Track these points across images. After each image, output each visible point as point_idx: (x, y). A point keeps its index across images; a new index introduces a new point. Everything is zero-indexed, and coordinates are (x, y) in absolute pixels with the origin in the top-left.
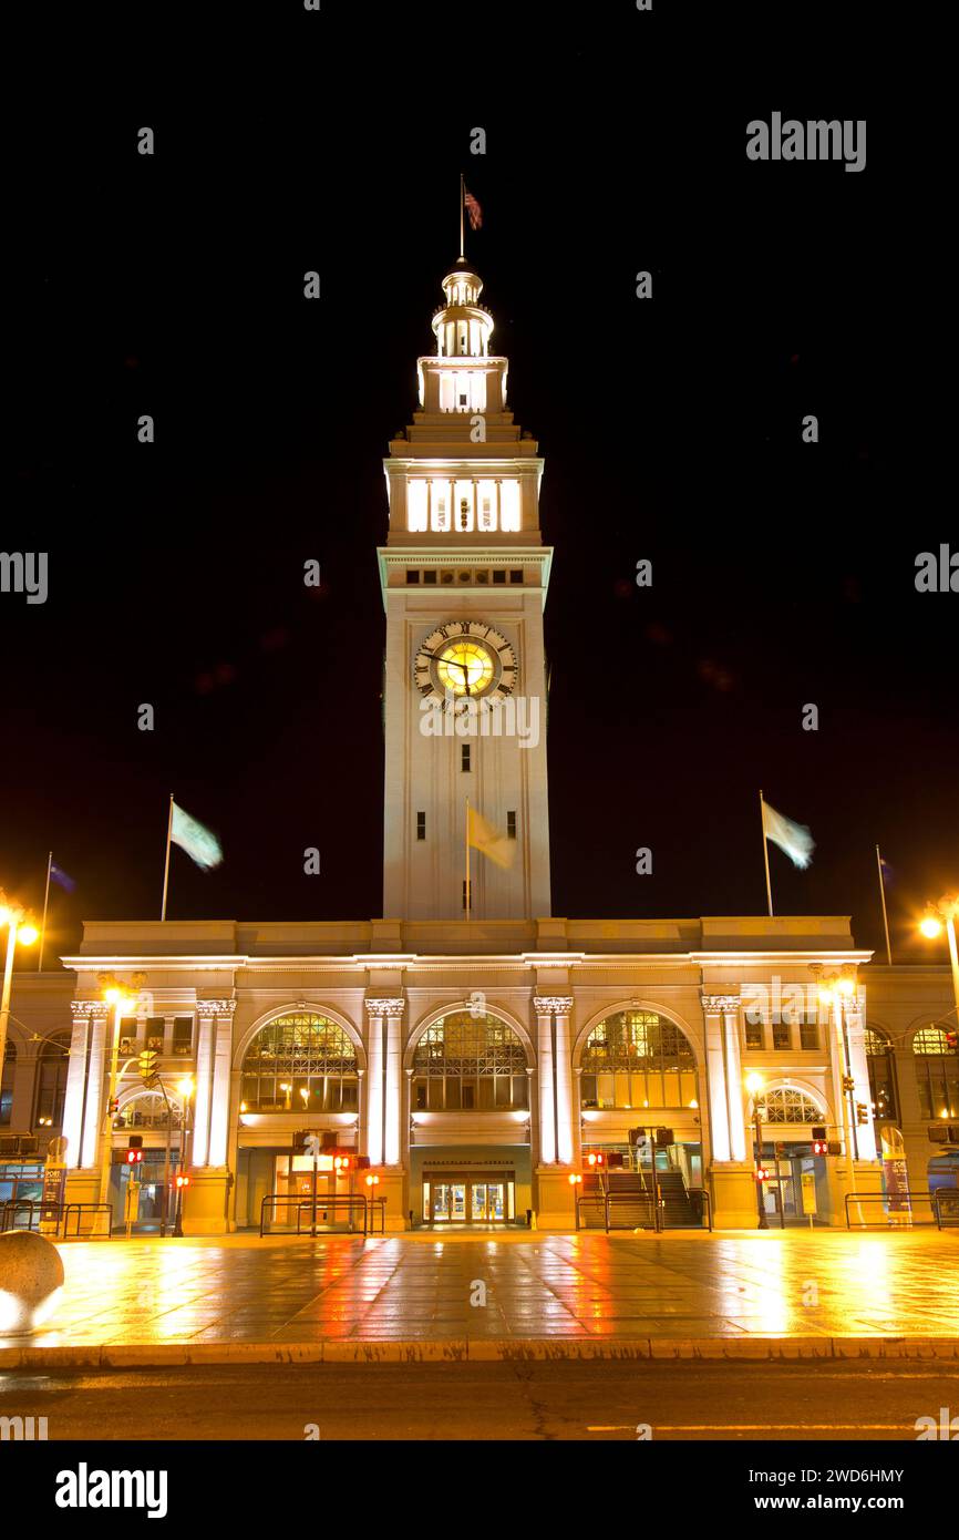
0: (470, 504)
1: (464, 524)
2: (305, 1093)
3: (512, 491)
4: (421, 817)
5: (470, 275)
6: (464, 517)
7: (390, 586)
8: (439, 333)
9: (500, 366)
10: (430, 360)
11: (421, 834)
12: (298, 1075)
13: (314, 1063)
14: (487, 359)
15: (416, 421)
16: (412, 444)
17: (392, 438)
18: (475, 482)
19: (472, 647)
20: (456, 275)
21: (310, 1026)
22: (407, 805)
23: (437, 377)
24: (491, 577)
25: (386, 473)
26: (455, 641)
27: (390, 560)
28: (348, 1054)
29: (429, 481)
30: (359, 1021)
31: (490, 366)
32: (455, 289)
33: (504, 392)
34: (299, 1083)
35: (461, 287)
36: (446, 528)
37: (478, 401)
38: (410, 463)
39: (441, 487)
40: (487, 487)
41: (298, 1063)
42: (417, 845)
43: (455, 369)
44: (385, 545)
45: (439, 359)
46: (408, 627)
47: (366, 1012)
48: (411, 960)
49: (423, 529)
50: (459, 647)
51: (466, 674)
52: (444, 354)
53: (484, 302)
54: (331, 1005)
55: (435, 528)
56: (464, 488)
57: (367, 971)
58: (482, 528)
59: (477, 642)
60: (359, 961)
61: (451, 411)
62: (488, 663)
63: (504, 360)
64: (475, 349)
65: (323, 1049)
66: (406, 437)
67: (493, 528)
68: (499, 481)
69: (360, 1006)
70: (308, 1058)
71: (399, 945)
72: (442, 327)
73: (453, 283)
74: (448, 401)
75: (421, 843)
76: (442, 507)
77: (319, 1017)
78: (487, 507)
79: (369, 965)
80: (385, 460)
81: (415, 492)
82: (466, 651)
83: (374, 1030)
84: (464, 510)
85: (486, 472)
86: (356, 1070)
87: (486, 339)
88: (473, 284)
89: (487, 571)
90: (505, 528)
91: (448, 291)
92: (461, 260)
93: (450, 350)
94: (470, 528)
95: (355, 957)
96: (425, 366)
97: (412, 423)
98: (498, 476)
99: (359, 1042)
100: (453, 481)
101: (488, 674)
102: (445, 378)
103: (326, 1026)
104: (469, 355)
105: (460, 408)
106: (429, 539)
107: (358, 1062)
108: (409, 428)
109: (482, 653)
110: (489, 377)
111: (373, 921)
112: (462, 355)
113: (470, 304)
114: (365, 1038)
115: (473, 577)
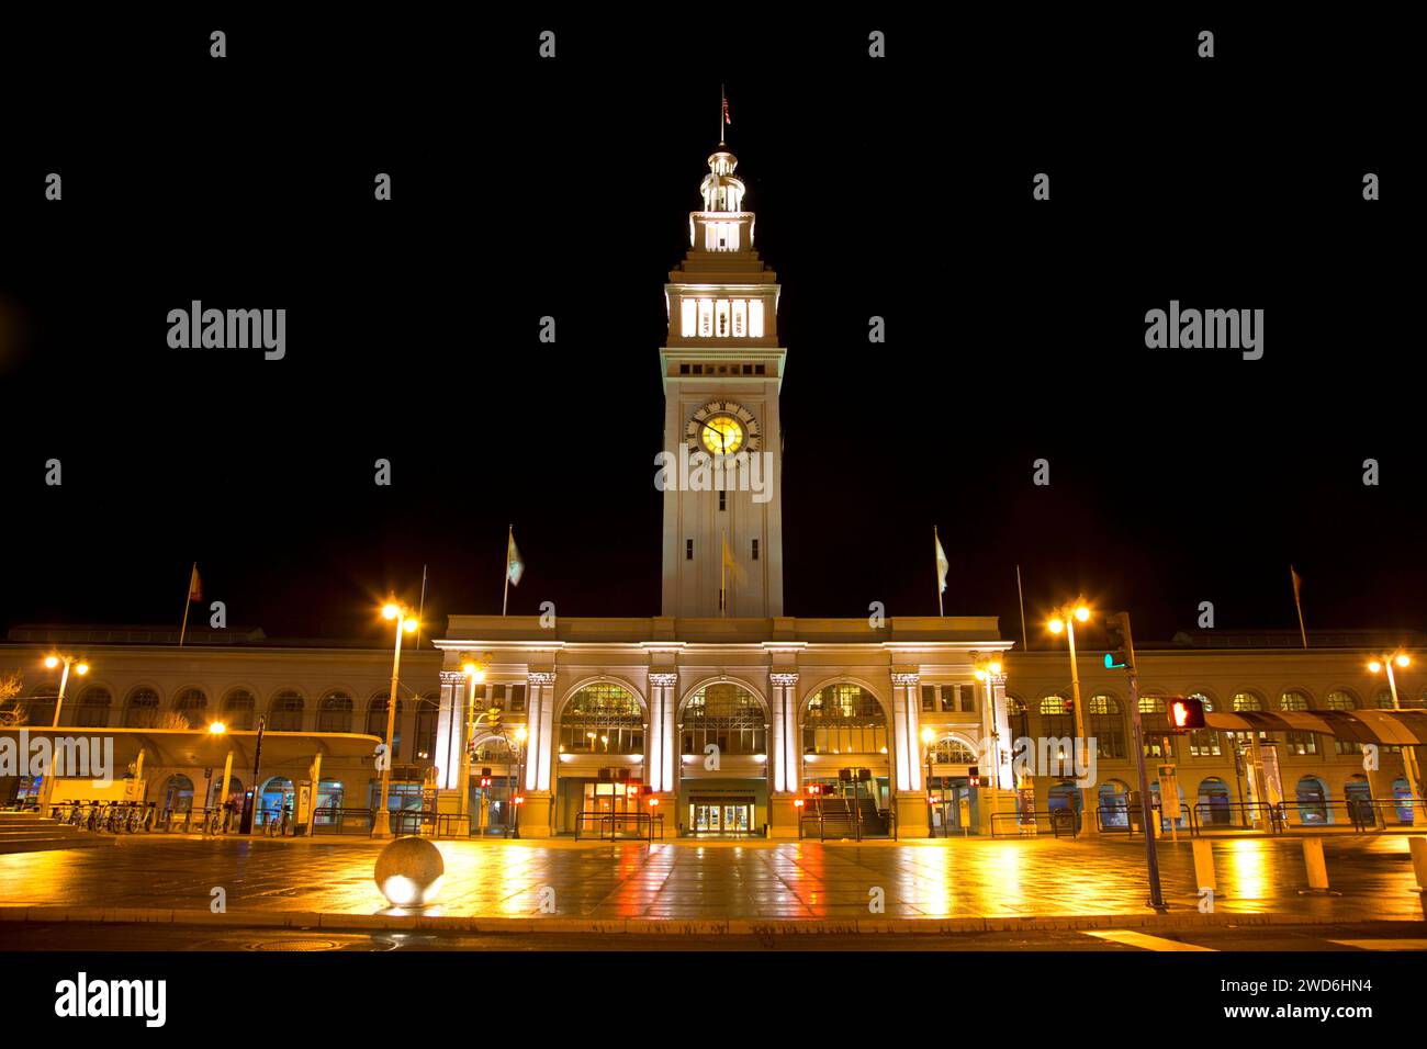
0: (727, 317)
1: (722, 331)
2: (605, 739)
3: (757, 307)
4: (690, 543)
5: (727, 154)
6: (722, 326)
7: (669, 375)
8: (706, 195)
9: (749, 218)
10: (699, 214)
11: (690, 555)
12: (601, 727)
13: (612, 719)
14: (740, 214)
15: (689, 257)
16: (686, 274)
17: (671, 269)
18: (730, 301)
19: (727, 420)
20: (718, 154)
21: (609, 692)
22: (679, 534)
23: (704, 226)
24: (741, 370)
25: (666, 294)
26: (716, 416)
27: (669, 357)
28: (636, 713)
29: (697, 300)
30: (644, 690)
31: (741, 219)
32: (717, 165)
33: (752, 237)
34: (601, 733)
35: (721, 163)
36: (709, 334)
37: (733, 243)
38: (684, 287)
39: (706, 305)
40: (739, 305)
41: (600, 718)
42: (687, 564)
43: (717, 220)
44: (665, 346)
45: (705, 214)
46: (681, 406)
47: (649, 682)
48: (681, 646)
49: (693, 334)
50: (718, 420)
51: (723, 440)
52: (709, 210)
53: (738, 173)
54: (624, 678)
55: (702, 334)
56: (723, 305)
57: (650, 653)
58: (736, 334)
59: (732, 416)
60: (645, 646)
61: (714, 250)
62: (739, 432)
63: (752, 214)
64: (731, 206)
65: (618, 709)
66: (680, 269)
67: (743, 335)
68: (747, 301)
69: (645, 679)
70: (608, 716)
71: (673, 635)
72: (707, 191)
73: (716, 160)
74: (711, 243)
75: (690, 562)
76: (706, 319)
77: (615, 686)
78: (739, 319)
79: (651, 649)
80: (666, 285)
81: (688, 308)
82: (723, 424)
83: (655, 696)
84: (723, 321)
85: (739, 294)
86: (642, 724)
87: (739, 199)
88: (730, 161)
89: (738, 366)
90: (752, 335)
91: (712, 165)
92: (722, 144)
93: (713, 208)
94: (726, 334)
95: (642, 644)
96: (695, 218)
97: (685, 259)
98: (747, 296)
99: (645, 705)
100: (714, 300)
101: (739, 440)
102: (709, 226)
103: (621, 692)
104: (727, 211)
105: (720, 248)
106: (697, 341)
107: (644, 718)
108: (683, 262)
109: (735, 425)
110: (741, 227)
111: (655, 618)
112: (722, 211)
113: (728, 175)
114: (649, 701)
115: (729, 369)
